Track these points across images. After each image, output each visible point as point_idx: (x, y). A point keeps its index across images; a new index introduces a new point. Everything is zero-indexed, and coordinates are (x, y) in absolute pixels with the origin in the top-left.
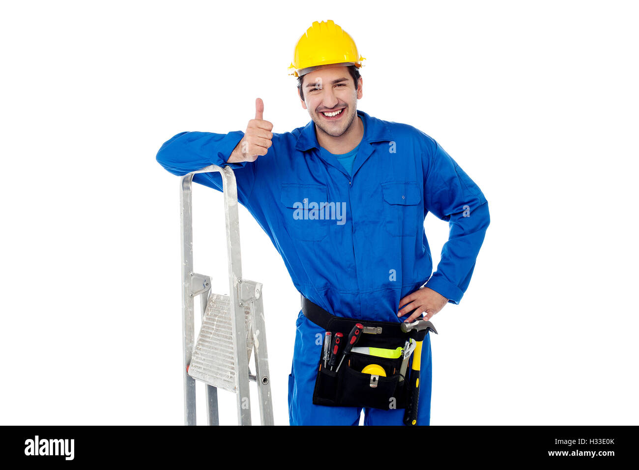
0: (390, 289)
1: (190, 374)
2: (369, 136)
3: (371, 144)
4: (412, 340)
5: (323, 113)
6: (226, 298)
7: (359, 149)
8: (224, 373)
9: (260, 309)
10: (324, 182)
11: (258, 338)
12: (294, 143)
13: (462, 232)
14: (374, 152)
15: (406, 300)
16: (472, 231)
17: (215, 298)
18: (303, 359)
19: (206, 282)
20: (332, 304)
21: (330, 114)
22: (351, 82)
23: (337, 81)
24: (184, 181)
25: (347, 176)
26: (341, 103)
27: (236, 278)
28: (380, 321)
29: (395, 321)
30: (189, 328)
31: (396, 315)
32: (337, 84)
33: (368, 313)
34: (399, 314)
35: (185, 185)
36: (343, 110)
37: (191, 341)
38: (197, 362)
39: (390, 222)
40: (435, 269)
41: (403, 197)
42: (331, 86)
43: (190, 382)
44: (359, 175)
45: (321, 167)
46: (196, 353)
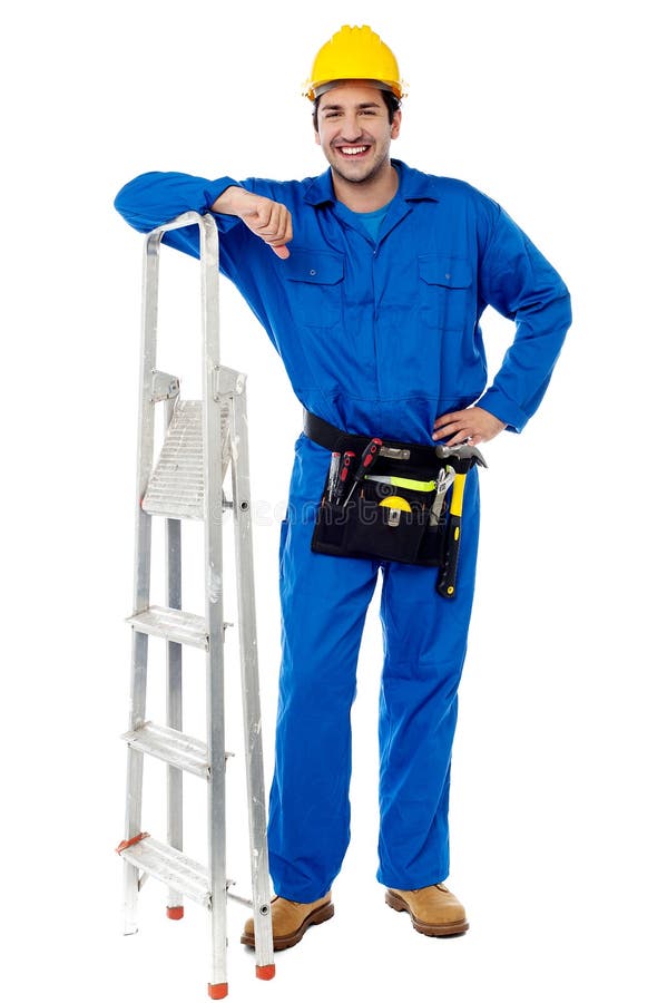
0: (423, 399)
1: (144, 508)
2: (404, 190)
3: (407, 201)
4: (450, 468)
5: (340, 148)
6: (198, 404)
7: (389, 208)
8: (189, 497)
9: (242, 409)
10: (341, 250)
11: (238, 446)
12: (302, 193)
13: (531, 333)
14: (410, 212)
15: (446, 419)
16: (545, 333)
17: (184, 404)
18: (302, 493)
19: (174, 385)
20: (343, 417)
21: (349, 151)
22: (383, 110)
23: (364, 106)
24: (149, 241)
25: (371, 243)
26: (367, 137)
27: (211, 363)
28: (408, 441)
29: (428, 443)
30: (146, 445)
31: (431, 436)
32: (363, 109)
33: (391, 429)
34: (435, 437)
35: (151, 247)
36: (368, 147)
37: (149, 465)
38: (156, 491)
39: (426, 308)
40: (490, 383)
41: (448, 276)
42: (355, 111)
43: (145, 518)
44: (387, 243)
45: (337, 227)
46: (154, 479)
